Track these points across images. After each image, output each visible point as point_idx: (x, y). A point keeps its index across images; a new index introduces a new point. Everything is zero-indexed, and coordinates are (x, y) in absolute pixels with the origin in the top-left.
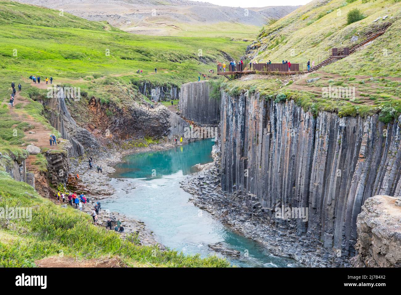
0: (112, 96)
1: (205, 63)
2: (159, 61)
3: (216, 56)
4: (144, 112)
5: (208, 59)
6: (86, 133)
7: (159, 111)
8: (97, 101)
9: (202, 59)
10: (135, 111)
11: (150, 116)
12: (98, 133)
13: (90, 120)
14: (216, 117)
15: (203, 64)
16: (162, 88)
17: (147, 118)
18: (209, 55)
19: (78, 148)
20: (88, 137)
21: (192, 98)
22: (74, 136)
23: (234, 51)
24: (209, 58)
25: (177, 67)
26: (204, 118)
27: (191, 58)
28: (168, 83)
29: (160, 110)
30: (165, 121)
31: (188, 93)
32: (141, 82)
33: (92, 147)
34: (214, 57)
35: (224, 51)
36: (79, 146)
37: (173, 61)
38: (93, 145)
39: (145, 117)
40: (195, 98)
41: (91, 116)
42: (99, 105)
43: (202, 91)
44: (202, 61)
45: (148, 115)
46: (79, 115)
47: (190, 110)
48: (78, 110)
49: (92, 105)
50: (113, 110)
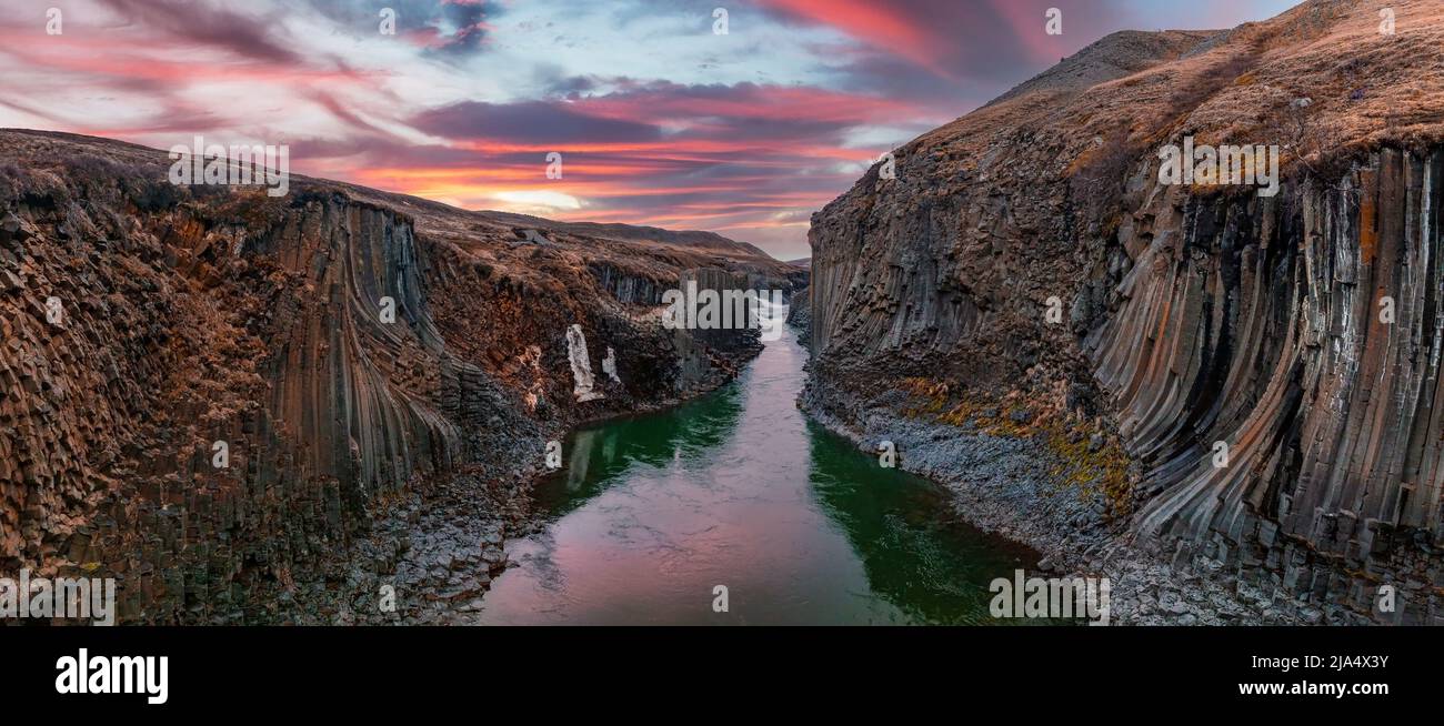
0: (551, 278)
4: (625, 323)
6: (473, 379)
8: (515, 288)
10: (604, 320)
11: (637, 332)
12: (514, 374)
17: (630, 336)
19: (432, 441)
20: (481, 393)
22: (428, 393)
30: (669, 348)
33: (493, 423)
36: (439, 433)
38: (496, 418)
41: (497, 328)
42: (519, 299)
45: (633, 330)
46: (467, 322)
48: (464, 310)
49: (502, 297)
50: (552, 314)
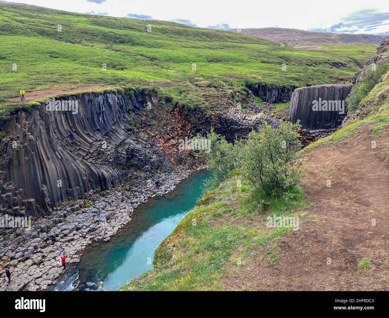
1: (337, 67)
2: (296, 64)
3: (348, 62)
4: (236, 121)
5: (340, 65)
6: (138, 151)
7: (255, 120)
8: (180, 107)
9: (335, 64)
10: (226, 120)
11: (243, 126)
13: (168, 129)
14: (332, 122)
15: (335, 68)
16: (280, 90)
17: (238, 128)
18: (341, 61)
19: (100, 179)
21: (304, 104)
22: (106, 160)
23: (363, 59)
24: (341, 63)
25: (308, 70)
26: (317, 123)
27: (325, 63)
28: (288, 85)
29: (257, 120)
31: (299, 99)
32: (256, 84)
34: (345, 63)
35: (356, 59)
36: (104, 176)
37: (309, 65)
39: (236, 127)
40: (307, 103)
42: (184, 112)
43: (316, 96)
44: (334, 66)
45: (240, 124)
47: (299, 116)
49: (176, 111)
50: (199, 118)
